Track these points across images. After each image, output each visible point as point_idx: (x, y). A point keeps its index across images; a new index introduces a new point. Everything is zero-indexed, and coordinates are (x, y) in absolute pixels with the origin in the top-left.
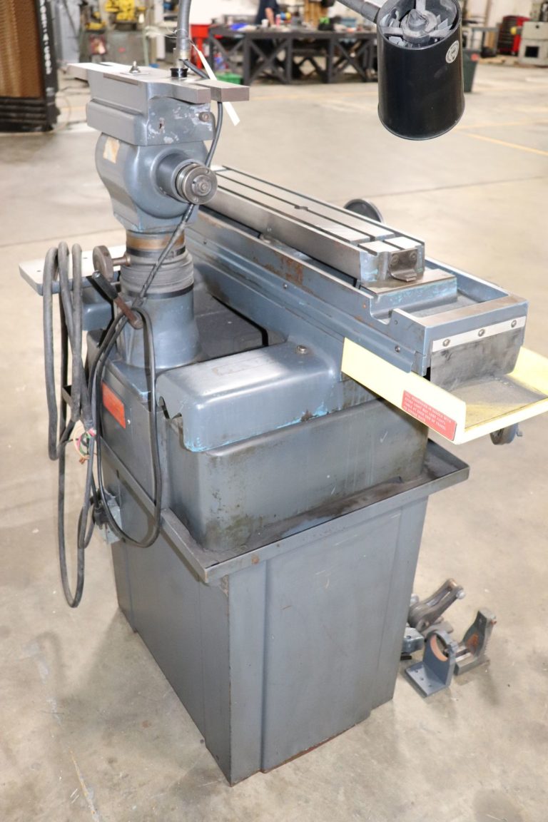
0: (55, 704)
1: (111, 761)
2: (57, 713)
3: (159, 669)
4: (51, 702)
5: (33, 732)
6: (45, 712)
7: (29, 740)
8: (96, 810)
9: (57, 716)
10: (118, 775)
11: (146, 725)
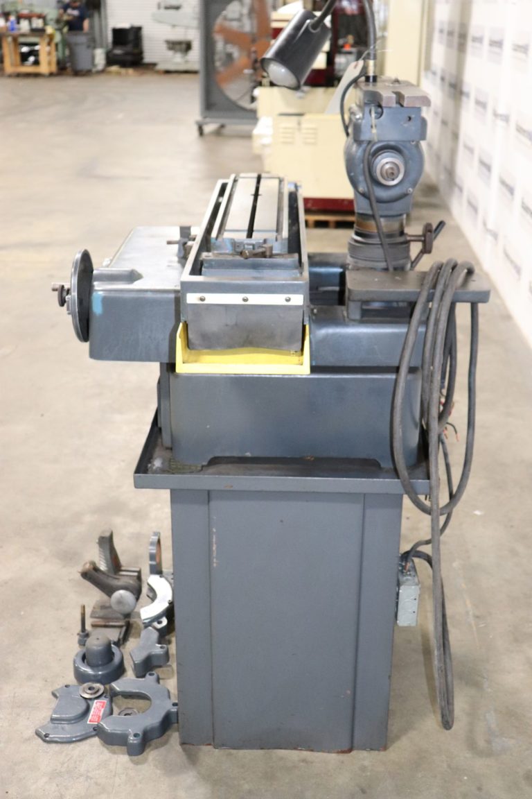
0: (485, 686)
6: (497, 683)
9: (485, 675)
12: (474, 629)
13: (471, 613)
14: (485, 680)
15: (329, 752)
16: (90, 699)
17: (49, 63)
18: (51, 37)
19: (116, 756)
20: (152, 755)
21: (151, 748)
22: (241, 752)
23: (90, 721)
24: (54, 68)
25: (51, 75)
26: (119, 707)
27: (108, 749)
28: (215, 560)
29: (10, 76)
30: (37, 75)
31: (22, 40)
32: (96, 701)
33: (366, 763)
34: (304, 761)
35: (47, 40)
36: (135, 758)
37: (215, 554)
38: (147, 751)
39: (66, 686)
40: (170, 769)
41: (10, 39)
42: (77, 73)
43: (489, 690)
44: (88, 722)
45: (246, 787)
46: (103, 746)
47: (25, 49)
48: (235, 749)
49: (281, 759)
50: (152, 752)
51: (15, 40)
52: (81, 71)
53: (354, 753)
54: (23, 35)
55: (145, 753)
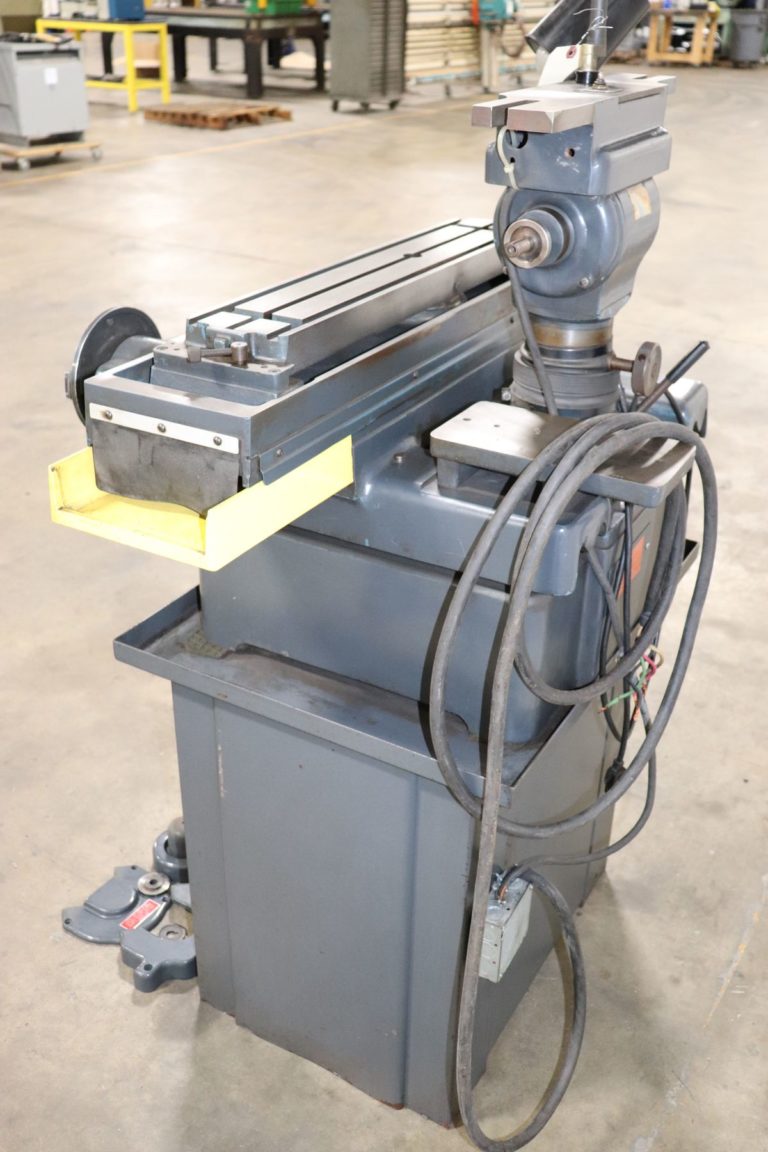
0: (671, 1092)
1: (676, 981)
2: (679, 1079)
3: (520, 1006)
4: (673, 1097)
5: (725, 1087)
6: (691, 1095)
7: (738, 1083)
8: (731, 962)
9: (683, 1076)
10: (683, 965)
11: (606, 975)
12: (721, 994)
13: (735, 965)
14: (679, 1083)
15: (370, 1095)
16: (144, 895)
17: (704, 51)
18: (713, 16)
19: (121, 981)
20: (161, 999)
21: (166, 989)
22: (264, 1044)
23: (124, 925)
24: (709, 57)
25: (704, 65)
26: (171, 918)
27: (120, 967)
28: (222, 788)
29: (652, 65)
30: (686, 65)
31: (676, 19)
32: (149, 900)
33: (409, 1135)
34: (331, 1093)
35: (708, 20)
36: (140, 993)
37: (222, 781)
38: (160, 990)
39: (134, 868)
40: (166, 1028)
41: (662, 18)
42: (737, 65)
43: (673, 1102)
44: (121, 925)
45: (234, 1096)
46: (118, 962)
47: (681, 32)
48: (258, 1035)
49: (305, 1076)
50: (164, 995)
51: (668, 19)
52: (742, 62)
53: (404, 1112)
54: (679, 13)
55: (154, 993)
